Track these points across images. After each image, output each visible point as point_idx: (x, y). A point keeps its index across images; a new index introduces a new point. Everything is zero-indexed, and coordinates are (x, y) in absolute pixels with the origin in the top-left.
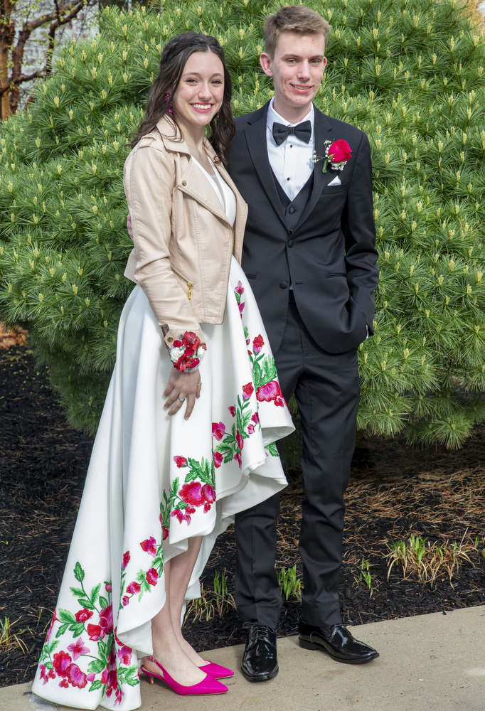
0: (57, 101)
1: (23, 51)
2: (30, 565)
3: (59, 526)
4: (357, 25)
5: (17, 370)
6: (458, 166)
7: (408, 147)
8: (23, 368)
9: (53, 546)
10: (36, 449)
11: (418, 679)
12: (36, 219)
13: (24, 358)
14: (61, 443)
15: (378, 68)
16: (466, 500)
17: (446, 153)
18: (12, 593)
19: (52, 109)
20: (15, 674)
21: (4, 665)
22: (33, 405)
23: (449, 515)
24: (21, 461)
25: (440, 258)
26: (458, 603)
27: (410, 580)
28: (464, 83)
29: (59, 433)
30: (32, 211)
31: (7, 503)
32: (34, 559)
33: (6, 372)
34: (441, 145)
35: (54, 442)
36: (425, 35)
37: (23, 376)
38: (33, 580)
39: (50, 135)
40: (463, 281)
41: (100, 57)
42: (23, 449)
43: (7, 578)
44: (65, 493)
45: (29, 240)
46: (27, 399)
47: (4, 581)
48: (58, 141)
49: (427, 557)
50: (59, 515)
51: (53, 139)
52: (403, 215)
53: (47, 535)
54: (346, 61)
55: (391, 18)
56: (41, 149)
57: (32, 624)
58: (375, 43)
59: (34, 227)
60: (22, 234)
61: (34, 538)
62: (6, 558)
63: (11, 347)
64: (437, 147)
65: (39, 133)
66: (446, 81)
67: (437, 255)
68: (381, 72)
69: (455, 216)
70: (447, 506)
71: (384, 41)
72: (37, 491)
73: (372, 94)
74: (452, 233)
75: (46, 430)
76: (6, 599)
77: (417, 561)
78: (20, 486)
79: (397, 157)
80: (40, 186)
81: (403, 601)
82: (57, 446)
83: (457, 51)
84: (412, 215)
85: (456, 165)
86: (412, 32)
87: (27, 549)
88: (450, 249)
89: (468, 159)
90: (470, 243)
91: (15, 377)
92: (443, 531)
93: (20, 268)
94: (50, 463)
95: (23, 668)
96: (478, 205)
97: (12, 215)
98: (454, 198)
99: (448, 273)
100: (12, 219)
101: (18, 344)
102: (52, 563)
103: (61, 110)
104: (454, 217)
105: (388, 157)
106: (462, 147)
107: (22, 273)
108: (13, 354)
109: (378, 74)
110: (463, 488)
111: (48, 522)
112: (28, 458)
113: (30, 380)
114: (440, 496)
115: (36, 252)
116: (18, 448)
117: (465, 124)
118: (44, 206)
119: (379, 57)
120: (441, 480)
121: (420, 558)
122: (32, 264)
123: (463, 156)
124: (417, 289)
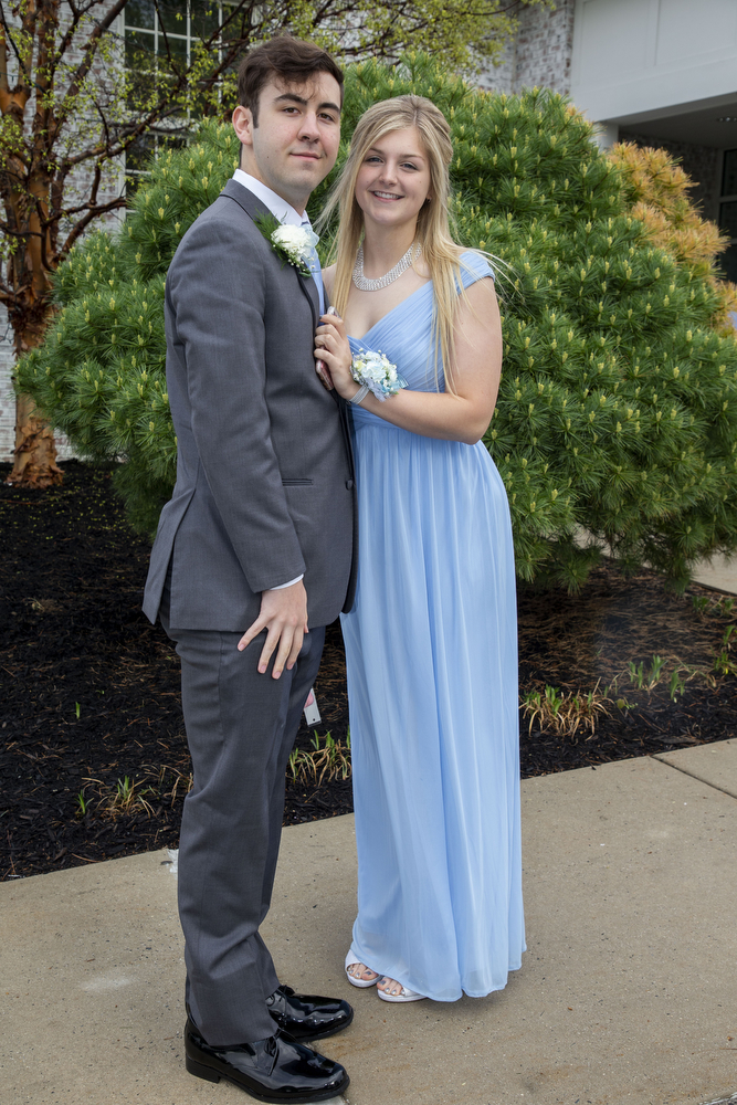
0: (161, 212)
1: (62, 186)
2: (133, 717)
3: (152, 674)
4: (494, 142)
5: (59, 510)
6: (600, 296)
7: (550, 273)
8: (65, 508)
9: (154, 696)
10: (100, 591)
11: (598, 844)
12: (141, 341)
13: (64, 498)
14: (126, 586)
15: (517, 188)
16: (573, 647)
17: (588, 283)
18: (121, 748)
19: (156, 221)
20: (143, 839)
21: (129, 829)
22: (85, 546)
23: (562, 663)
24: (90, 604)
25: (589, 394)
26: (603, 757)
27: (547, 733)
28: (595, 212)
29: (121, 575)
30: (137, 331)
31: (90, 649)
32: (136, 710)
33: (48, 512)
34: (583, 273)
35: (117, 584)
36: (561, 158)
37: (67, 517)
38: (141, 734)
39: (152, 250)
40: (614, 417)
41: (210, 165)
42: (86, 591)
43: (111, 731)
44: (145, 638)
45: (134, 362)
46: (77, 540)
47: (109, 735)
48: (159, 258)
49: (563, 710)
50: (147, 662)
51: (155, 255)
52: (554, 344)
53: (143, 684)
54: (481, 180)
55: (527, 137)
56: (142, 265)
57: (155, 784)
58: (513, 164)
59: (140, 349)
60: (124, 357)
61: (130, 687)
62: (105, 710)
63: (48, 487)
64: (579, 275)
65: (140, 247)
66: (576, 209)
67: (587, 390)
68: (520, 193)
69: (601, 348)
70: (556, 654)
71: (521, 161)
72: (116, 636)
73: (510, 216)
74: (602, 366)
75: (105, 571)
76: (115, 755)
77: (553, 713)
78: (95, 630)
79: (543, 284)
80: (145, 304)
81: (546, 755)
82: (123, 588)
83: (589, 177)
84: (564, 344)
85: (597, 296)
86: (548, 153)
87: (127, 700)
88: (598, 383)
89: (609, 289)
90: (616, 377)
91: (58, 517)
92: (564, 680)
93: (127, 394)
94: (122, 607)
95: (151, 832)
96: (619, 339)
97: (113, 336)
98: (597, 329)
99: (599, 410)
100: (112, 341)
101: (54, 484)
102: (158, 715)
103: (167, 222)
104: (600, 351)
105: (536, 281)
106: (603, 276)
107: (128, 398)
108: (52, 494)
109: (516, 195)
110: (566, 634)
111: (138, 670)
112: (97, 601)
113: (75, 521)
114: (546, 643)
115: (144, 376)
116: (81, 590)
117: (605, 252)
118: (150, 327)
119: (517, 177)
120: (541, 626)
121: (556, 710)
122: (141, 388)
123: (604, 286)
124: (569, 425)
